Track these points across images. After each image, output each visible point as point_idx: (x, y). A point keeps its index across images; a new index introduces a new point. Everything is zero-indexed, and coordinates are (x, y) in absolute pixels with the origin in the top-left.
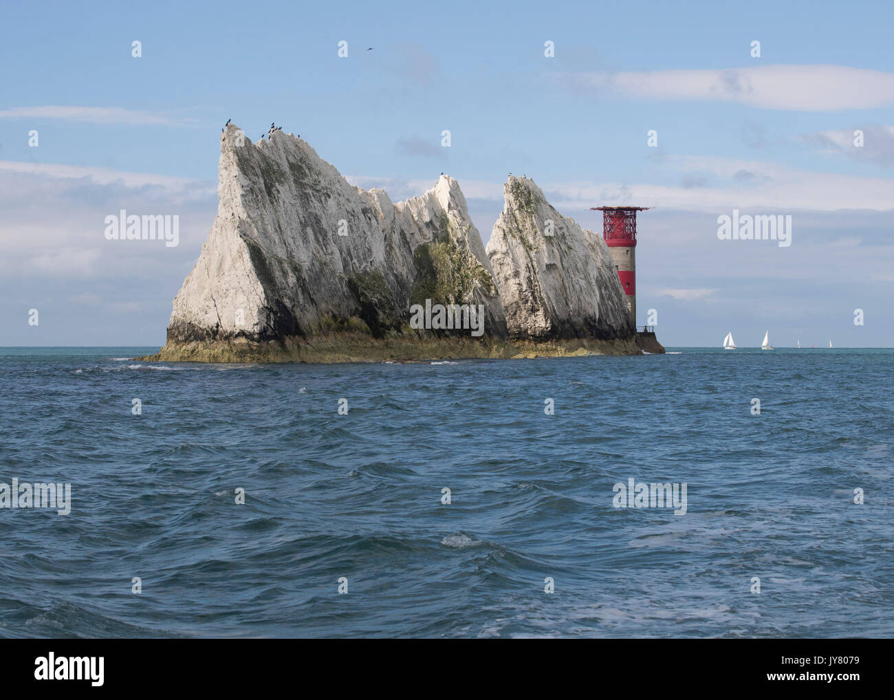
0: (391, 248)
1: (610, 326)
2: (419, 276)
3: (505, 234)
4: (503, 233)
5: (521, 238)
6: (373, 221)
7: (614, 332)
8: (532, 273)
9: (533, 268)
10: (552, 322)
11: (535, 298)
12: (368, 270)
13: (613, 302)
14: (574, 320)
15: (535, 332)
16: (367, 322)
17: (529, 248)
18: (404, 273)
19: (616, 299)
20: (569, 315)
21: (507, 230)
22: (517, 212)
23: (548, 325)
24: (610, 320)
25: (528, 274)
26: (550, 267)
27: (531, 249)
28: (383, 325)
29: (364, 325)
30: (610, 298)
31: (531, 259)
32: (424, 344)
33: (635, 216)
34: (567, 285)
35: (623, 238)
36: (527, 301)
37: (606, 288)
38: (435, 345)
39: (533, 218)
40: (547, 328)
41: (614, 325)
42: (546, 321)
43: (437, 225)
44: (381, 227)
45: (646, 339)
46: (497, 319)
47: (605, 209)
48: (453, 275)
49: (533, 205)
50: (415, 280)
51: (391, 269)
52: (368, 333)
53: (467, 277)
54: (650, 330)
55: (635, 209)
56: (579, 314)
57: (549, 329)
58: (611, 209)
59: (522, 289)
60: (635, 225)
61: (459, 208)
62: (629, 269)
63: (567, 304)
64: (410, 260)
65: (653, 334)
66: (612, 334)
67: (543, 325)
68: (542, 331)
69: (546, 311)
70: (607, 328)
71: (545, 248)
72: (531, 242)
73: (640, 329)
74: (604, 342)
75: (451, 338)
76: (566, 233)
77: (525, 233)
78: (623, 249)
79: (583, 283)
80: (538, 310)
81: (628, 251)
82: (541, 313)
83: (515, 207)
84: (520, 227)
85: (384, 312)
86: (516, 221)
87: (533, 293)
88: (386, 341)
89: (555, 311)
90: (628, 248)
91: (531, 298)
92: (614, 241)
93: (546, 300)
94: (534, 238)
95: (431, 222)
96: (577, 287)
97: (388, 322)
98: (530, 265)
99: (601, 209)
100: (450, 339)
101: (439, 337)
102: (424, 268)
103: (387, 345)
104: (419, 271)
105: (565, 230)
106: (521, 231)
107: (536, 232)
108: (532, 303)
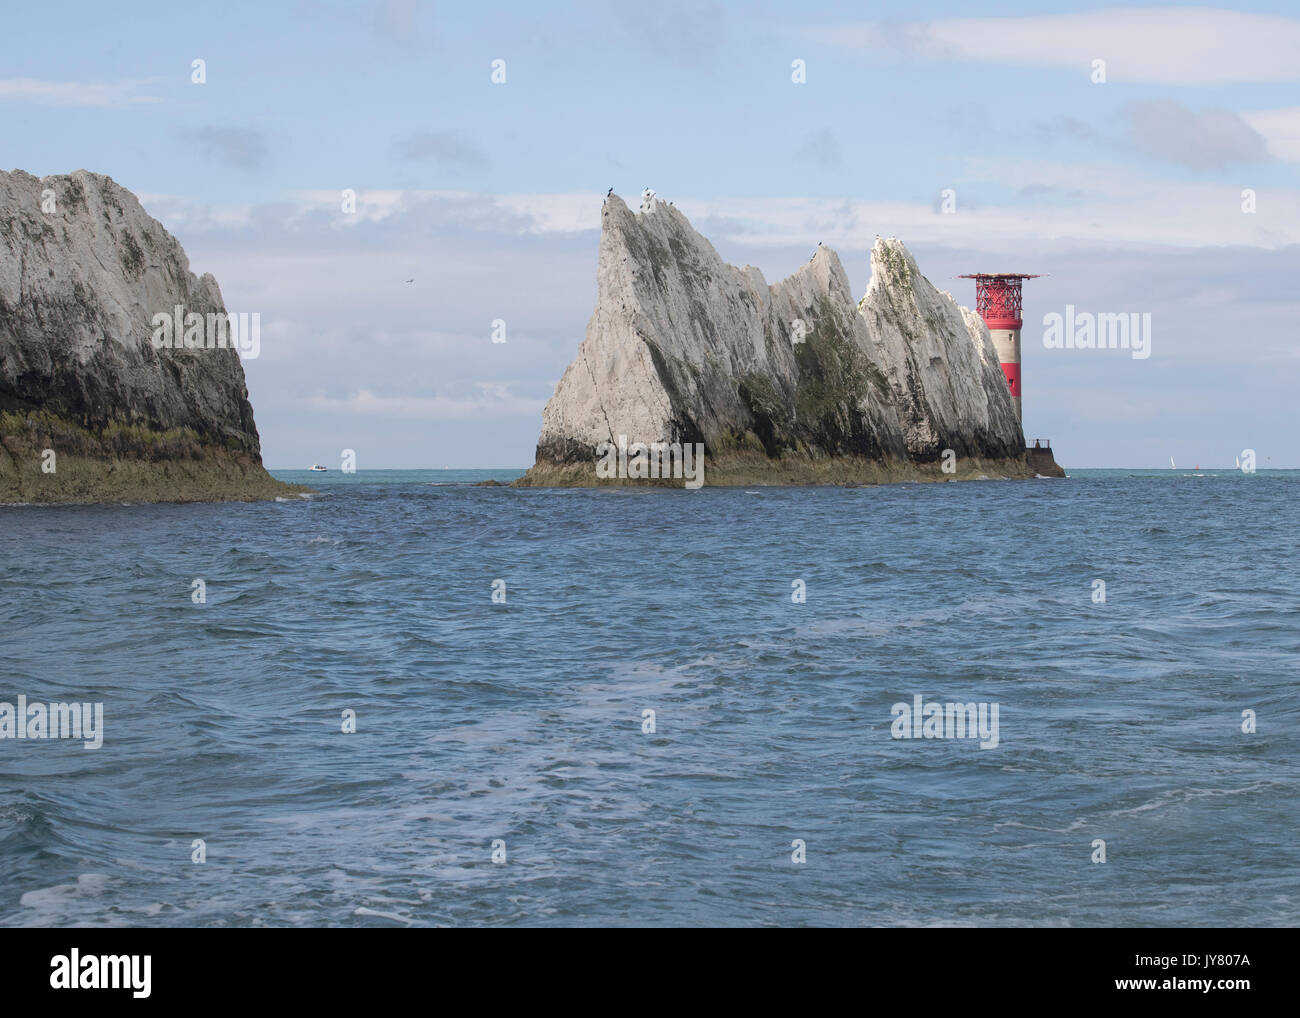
0: (772, 343)
1: (1000, 440)
2: (803, 378)
3: (878, 319)
4: (875, 317)
5: (899, 324)
6: (752, 309)
7: (1005, 448)
8: (914, 370)
9: (915, 363)
10: (939, 435)
11: (917, 403)
12: (753, 371)
13: (1000, 407)
14: (964, 432)
15: (917, 448)
16: (760, 438)
17: (908, 336)
18: (787, 374)
19: (1003, 403)
20: (958, 426)
21: (880, 313)
22: (891, 288)
23: (935, 439)
24: (999, 432)
25: (908, 371)
26: (935, 361)
27: (911, 338)
28: (779, 441)
29: (758, 442)
30: (997, 401)
31: (912, 350)
32: (817, 466)
33: (1020, 287)
34: (954, 384)
35: (1005, 316)
36: (907, 408)
37: (992, 387)
38: (828, 466)
39: (911, 296)
40: (933, 444)
41: (1004, 438)
42: (932, 433)
43: (818, 310)
44: (760, 315)
45: (1040, 458)
46: (893, 433)
47: (979, 278)
48: (843, 375)
49: (909, 278)
50: (798, 383)
51: (774, 369)
52: (763, 451)
53: (859, 378)
54: (1043, 445)
55: (1019, 278)
56: (969, 424)
57: (937, 444)
58: (988, 277)
59: (901, 392)
60: (1020, 299)
61: (842, 289)
62: (1013, 361)
63: (955, 411)
64: (792, 357)
66: (1003, 452)
67: (928, 439)
68: (927, 447)
69: (932, 421)
70: (996, 443)
71: (928, 336)
72: (911, 328)
73: (1030, 444)
74: (992, 462)
75: (845, 457)
76: (945, 315)
77: (902, 316)
78: (1007, 333)
79: (969, 381)
80: (922, 419)
81: (1011, 335)
82: (925, 423)
83: (888, 282)
84: (896, 308)
85: (779, 425)
86: (890, 301)
87: (915, 397)
88: (782, 461)
89: (942, 420)
90: (1011, 332)
91: (912, 404)
92: (993, 321)
93: (931, 406)
94: (914, 323)
95: (812, 307)
96: (965, 387)
97: (784, 438)
98: (910, 360)
99: (971, 277)
100: (843, 458)
101: (832, 456)
102: (807, 367)
103: (785, 467)
104: (801, 371)
105: (943, 310)
106: (896, 314)
107: (916, 315)
108: (914, 410)
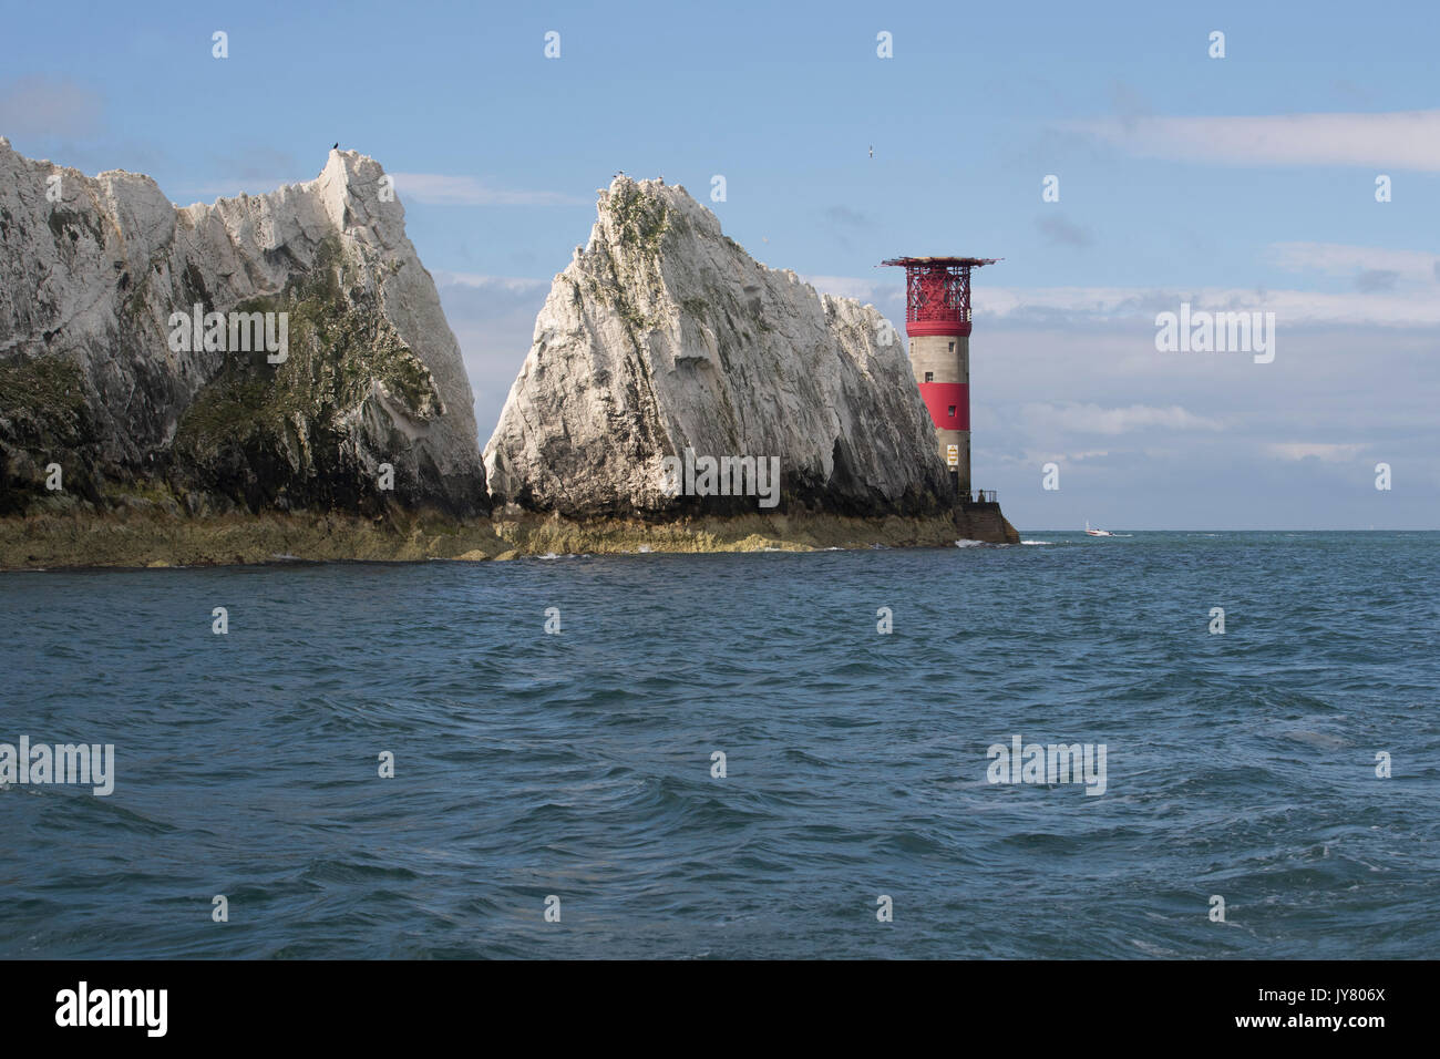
1: (876, 492)
2: (228, 372)
3: (577, 295)
4: (572, 292)
5: (620, 303)
6: (87, 242)
7: (885, 501)
8: (639, 376)
9: (643, 365)
11: (643, 429)
12: (30, 351)
13: (889, 442)
15: (646, 501)
17: (632, 322)
18: (175, 363)
19: (896, 435)
21: (584, 285)
22: (617, 249)
24: (875, 478)
25: (629, 378)
26: (689, 365)
27: (640, 325)
31: (638, 345)
33: (968, 276)
34: (734, 403)
35: (943, 317)
36: (626, 436)
39: (656, 262)
41: (885, 489)
43: (304, 256)
44: (113, 256)
45: (978, 514)
46: (445, 470)
47: (909, 264)
49: (663, 235)
50: (210, 380)
51: (124, 351)
53: (355, 372)
55: (968, 264)
58: (918, 263)
59: (614, 410)
60: (968, 294)
61: (376, 223)
62: (954, 380)
65: (995, 506)
66: (879, 506)
68: (662, 498)
70: (866, 493)
71: (675, 323)
72: (644, 311)
74: (859, 523)
77: (630, 293)
78: (942, 341)
79: (790, 400)
80: (652, 454)
81: (951, 344)
82: (657, 459)
83: (613, 238)
84: (621, 280)
86: (612, 268)
87: (639, 420)
90: (953, 339)
91: (635, 429)
92: (925, 324)
93: (668, 433)
94: (652, 303)
95: (284, 249)
96: (768, 407)
98: (634, 359)
99: (902, 264)
105: (763, 294)
106: (621, 289)
107: (657, 291)
108: (637, 439)
